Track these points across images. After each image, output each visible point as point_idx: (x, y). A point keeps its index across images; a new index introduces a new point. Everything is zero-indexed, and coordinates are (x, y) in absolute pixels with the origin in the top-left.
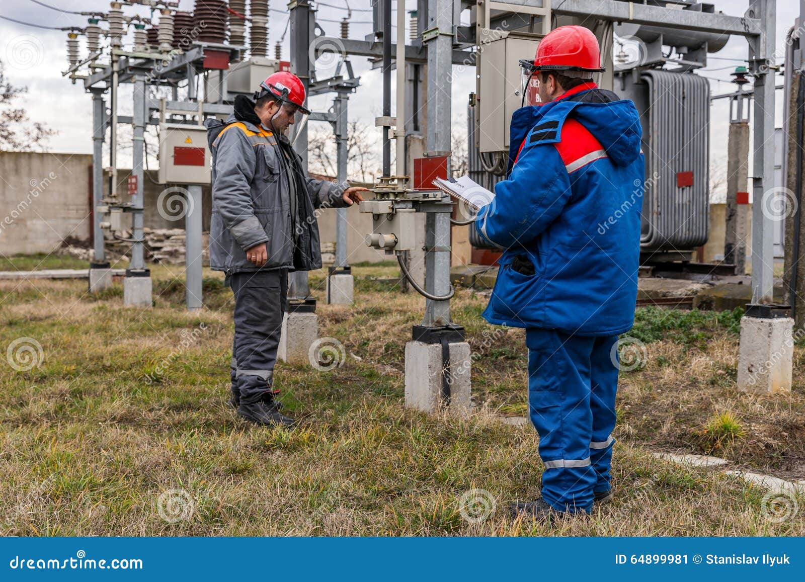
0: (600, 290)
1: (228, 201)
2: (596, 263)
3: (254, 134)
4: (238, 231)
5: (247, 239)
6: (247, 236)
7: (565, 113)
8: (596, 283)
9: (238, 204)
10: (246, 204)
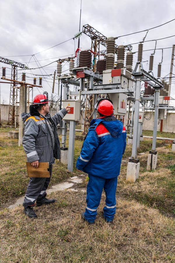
0: (104, 168)
1: (26, 145)
2: (103, 161)
3: (38, 121)
4: (28, 156)
5: (31, 159)
6: (31, 158)
7: (99, 122)
8: (103, 166)
9: (29, 146)
10: (32, 146)
